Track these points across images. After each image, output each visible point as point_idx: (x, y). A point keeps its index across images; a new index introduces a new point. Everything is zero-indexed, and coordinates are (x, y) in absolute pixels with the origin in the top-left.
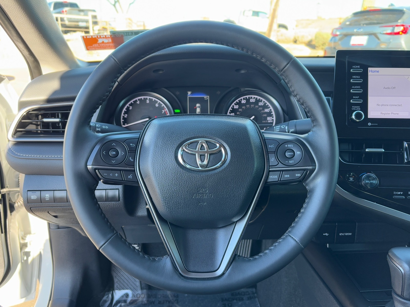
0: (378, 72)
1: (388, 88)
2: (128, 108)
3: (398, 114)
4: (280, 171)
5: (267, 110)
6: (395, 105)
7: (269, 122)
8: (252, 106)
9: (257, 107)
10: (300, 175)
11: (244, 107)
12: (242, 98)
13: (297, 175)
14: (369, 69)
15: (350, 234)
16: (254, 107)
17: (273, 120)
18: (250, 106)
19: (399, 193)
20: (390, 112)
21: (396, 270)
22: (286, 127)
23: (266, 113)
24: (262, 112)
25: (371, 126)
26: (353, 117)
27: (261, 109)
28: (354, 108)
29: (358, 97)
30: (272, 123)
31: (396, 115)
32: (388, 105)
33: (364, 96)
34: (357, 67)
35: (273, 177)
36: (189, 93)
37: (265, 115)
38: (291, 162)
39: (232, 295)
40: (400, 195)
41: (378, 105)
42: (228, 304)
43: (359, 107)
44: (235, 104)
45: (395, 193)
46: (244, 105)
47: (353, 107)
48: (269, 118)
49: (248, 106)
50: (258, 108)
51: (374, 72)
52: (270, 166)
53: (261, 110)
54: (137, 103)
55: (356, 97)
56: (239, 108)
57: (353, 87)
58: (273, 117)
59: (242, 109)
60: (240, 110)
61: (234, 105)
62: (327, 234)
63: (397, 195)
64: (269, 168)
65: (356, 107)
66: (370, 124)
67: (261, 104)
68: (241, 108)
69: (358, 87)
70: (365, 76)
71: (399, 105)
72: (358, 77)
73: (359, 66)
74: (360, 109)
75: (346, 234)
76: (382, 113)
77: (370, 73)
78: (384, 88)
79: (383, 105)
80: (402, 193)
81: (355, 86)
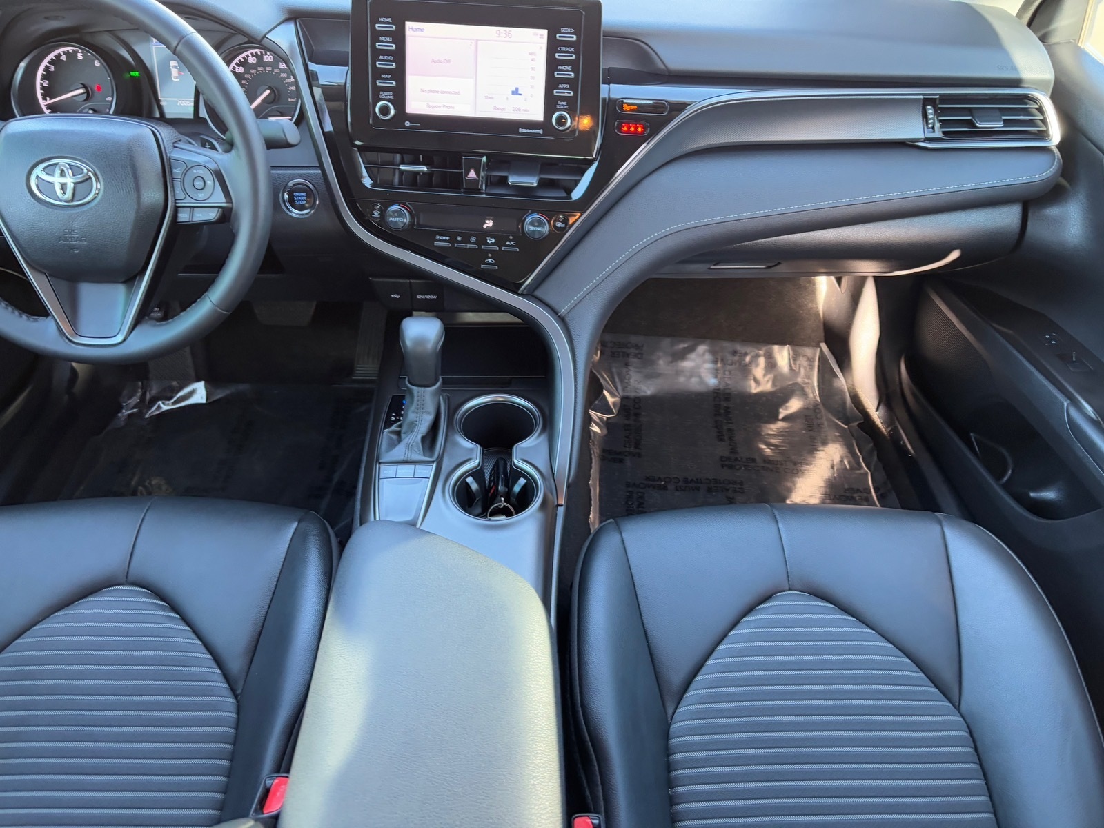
0: (422, 30)
1: (440, 62)
2: (47, 68)
3: (453, 108)
4: (190, 207)
6: (450, 93)
8: (268, 69)
9: (276, 71)
10: (214, 214)
11: (253, 71)
12: (249, 53)
14: (408, 25)
15: (435, 297)
16: (273, 71)
18: (265, 70)
19: (444, 238)
20: (442, 105)
24: (288, 81)
25: (410, 127)
26: (377, 110)
27: (285, 75)
28: (383, 94)
29: (389, 76)
31: (451, 110)
32: (437, 92)
33: (399, 74)
34: (386, 20)
35: (184, 217)
36: (155, 40)
37: (293, 88)
38: (200, 195)
40: (445, 241)
41: (423, 91)
43: (391, 93)
44: (237, 64)
45: (438, 237)
46: (254, 66)
47: (381, 93)
49: (261, 69)
50: (279, 74)
51: (416, 30)
52: (176, 200)
53: (284, 78)
54: (61, 58)
55: (387, 76)
56: (245, 73)
57: (381, 58)
59: (251, 74)
60: (247, 76)
61: (235, 66)
62: (397, 296)
63: (440, 241)
64: (176, 203)
65: (386, 93)
66: (407, 124)
67: (283, 66)
68: (249, 73)
69: (389, 58)
70: (399, 38)
71: (456, 93)
72: (388, 39)
73: (389, 20)
74: (392, 97)
75: (428, 297)
76: (428, 106)
77: (408, 33)
78: (433, 61)
79: (430, 91)
80: (448, 238)
81: (383, 55)
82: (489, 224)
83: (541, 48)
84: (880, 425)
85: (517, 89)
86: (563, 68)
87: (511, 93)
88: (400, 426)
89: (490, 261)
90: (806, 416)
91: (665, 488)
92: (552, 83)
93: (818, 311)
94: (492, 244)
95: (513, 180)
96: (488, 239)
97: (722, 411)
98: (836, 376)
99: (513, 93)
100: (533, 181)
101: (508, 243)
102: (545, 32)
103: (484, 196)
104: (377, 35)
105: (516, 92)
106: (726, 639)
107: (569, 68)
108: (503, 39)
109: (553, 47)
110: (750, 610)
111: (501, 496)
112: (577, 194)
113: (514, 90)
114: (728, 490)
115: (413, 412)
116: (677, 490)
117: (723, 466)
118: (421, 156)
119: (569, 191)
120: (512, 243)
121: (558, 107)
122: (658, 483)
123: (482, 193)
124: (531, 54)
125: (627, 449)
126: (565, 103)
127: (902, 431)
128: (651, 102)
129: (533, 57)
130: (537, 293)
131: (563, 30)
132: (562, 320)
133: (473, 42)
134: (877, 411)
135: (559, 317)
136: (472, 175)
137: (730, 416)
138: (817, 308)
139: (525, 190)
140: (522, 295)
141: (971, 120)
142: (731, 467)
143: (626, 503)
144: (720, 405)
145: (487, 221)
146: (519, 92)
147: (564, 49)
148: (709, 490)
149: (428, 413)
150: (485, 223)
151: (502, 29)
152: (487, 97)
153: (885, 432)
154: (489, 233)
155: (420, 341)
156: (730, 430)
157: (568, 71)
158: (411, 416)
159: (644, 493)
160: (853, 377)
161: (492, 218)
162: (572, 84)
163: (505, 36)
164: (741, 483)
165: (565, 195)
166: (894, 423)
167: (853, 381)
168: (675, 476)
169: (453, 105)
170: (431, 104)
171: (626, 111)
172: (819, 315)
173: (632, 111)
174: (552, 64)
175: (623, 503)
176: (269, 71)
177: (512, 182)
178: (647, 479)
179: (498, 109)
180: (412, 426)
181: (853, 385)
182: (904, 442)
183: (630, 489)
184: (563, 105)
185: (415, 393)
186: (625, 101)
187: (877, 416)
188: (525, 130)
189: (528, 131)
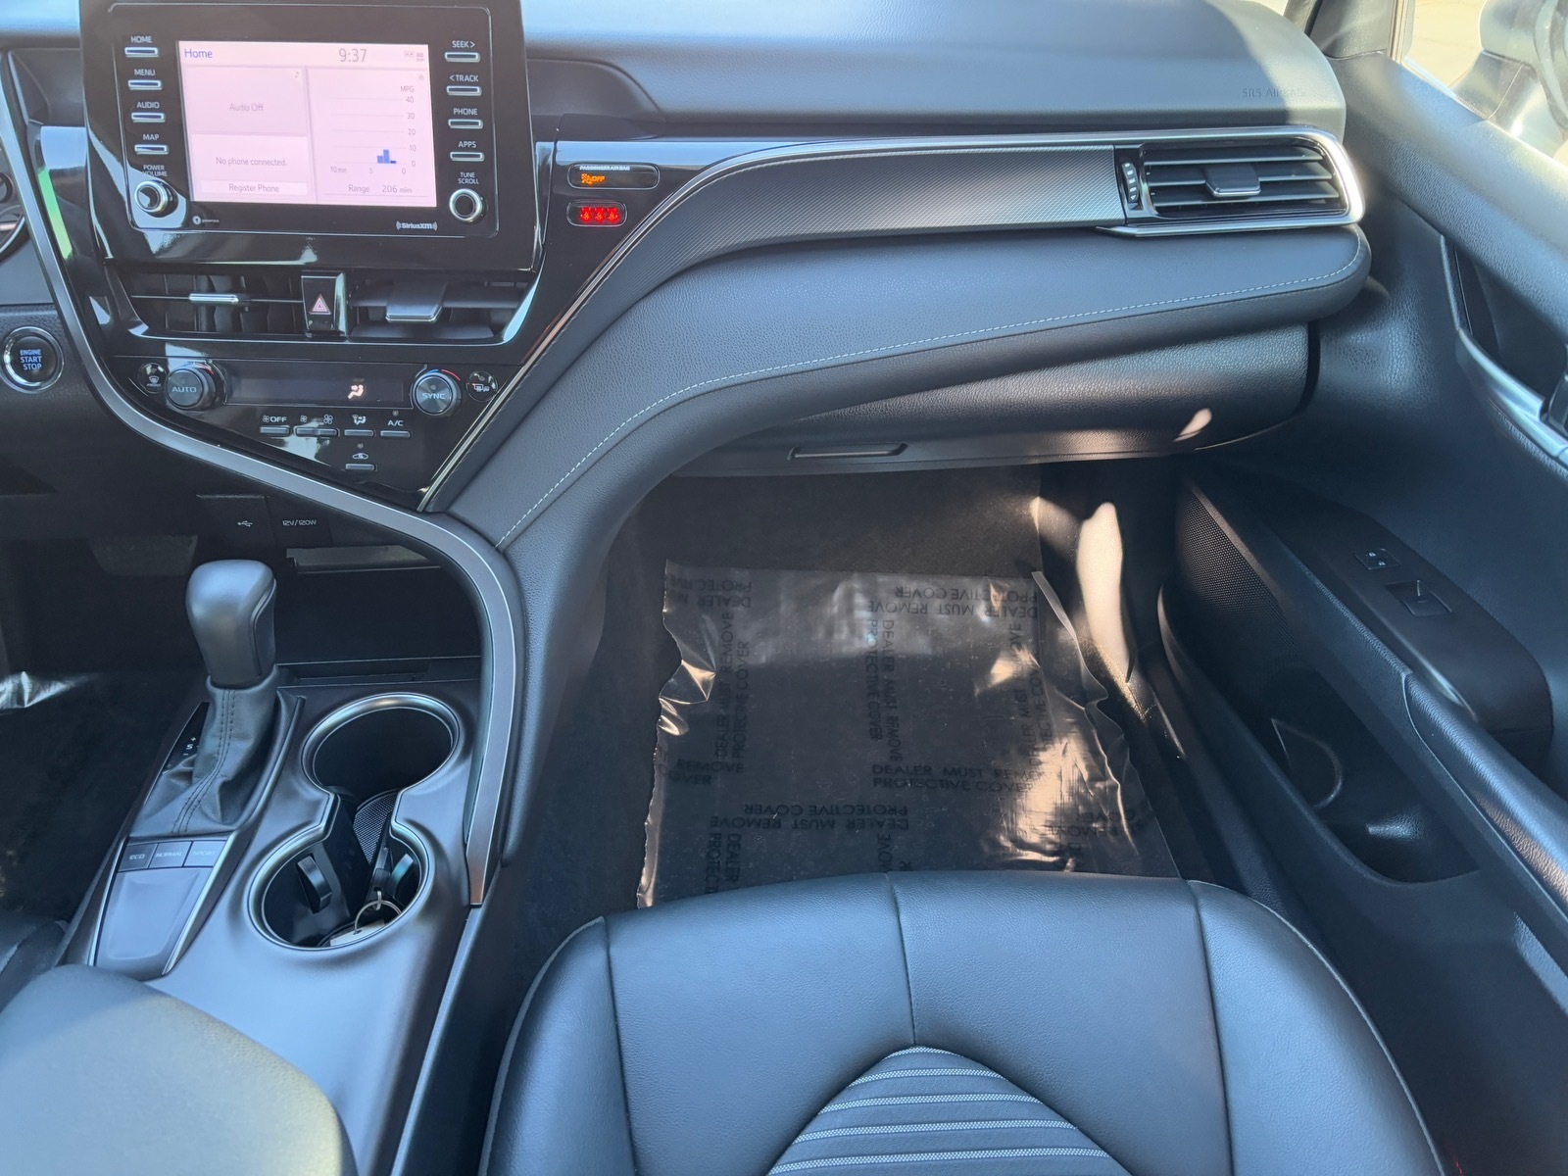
0: (209, 54)
1: (244, 108)
3: (277, 189)
6: (268, 163)
14: (184, 46)
15: (315, 523)
19: (277, 419)
20: (255, 184)
25: (202, 226)
28: (148, 169)
29: (157, 136)
31: (273, 193)
32: (246, 162)
33: (175, 133)
34: (143, 39)
40: (280, 424)
41: (221, 161)
43: (163, 167)
45: (266, 419)
47: (145, 167)
51: (199, 54)
55: (152, 137)
57: (139, 105)
63: (270, 424)
65: (153, 167)
66: (197, 220)
69: (153, 105)
70: (169, 69)
71: (278, 163)
72: (149, 73)
73: (148, 39)
74: (164, 174)
75: (302, 523)
76: (232, 187)
77: (185, 61)
78: (232, 107)
79: (232, 161)
80: (283, 419)
81: (143, 101)
82: (357, 391)
83: (421, 77)
84: (1134, 705)
85: (386, 152)
86: (462, 111)
87: (376, 160)
88: (192, 763)
89: (361, 456)
90: (1016, 691)
91: (778, 824)
92: (445, 138)
93: (1032, 520)
94: (361, 426)
95: (395, 312)
96: (355, 417)
97: (880, 688)
98: (1061, 625)
99: (380, 160)
100: (429, 313)
101: (390, 423)
102: (424, 49)
103: (347, 343)
104: (129, 68)
105: (385, 158)
106: (788, 1152)
107: (474, 112)
108: (352, 64)
109: (441, 74)
110: (837, 1089)
111: (376, 889)
112: (510, 333)
113: (381, 154)
114: (881, 824)
115: (214, 736)
116: (795, 827)
117: (876, 782)
118: (243, 278)
119: (499, 329)
120: (398, 422)
121: (461, 181)
122: (765, 816)
123: (344, 339)
124: (404, 89)
125: (720, 759)
126: (472, 175)
127: (1164, 716)
128: (628, 168)
129: (408, 94)
130: (457, 509)
131: (456, 44)
132: (504, 555)
133: (300, 70)
134: (1127, 681)
135: (497, 550)
136: (320, 307)
137: (893, 695)
138: (1030, 515)
139: (418, 330)
140: (424, 514)
141: (1205, 184)
142: (887, 783)
143: (709, 855)
144: (877, 677)
145: (354, 387)
146: (392, 158)
147: (461, 77)
148: (851, 826)
149: (243, 737)
150: (351, 390)
151: (349, 47)
152: (334, 169)
153: (1142, 717)
154: (358, 406)
155: (225, 606)
156: (892, 720)
157: (470, 116)
158: (210, 743)
159: (740, 836)
160: (1087, 625)
161: (362, 380)
162: (481, 139)
163: (355, 58)
164: (905, 811)
165: (490, 335)
166: (1153, 701)
167: (1089, 632)
168: (794, 803)
169: (275, 185)
170: (237, 184)
171: (586, 185)
172: (1034, 525)
173: (594, 185)
174: (442, 107)
175: (703, 856)
177: (391, 317)
178: (750, 809)
179: (356, 189)
180: (211, 761)
181: (1091, 639)
182: (1168, 733)
183: (717, 830)
184: (470, 177)
185: (219, 701)
186: (582, 168)
187: (1128, 688)
188: (405, 226)
189: (412, 226)
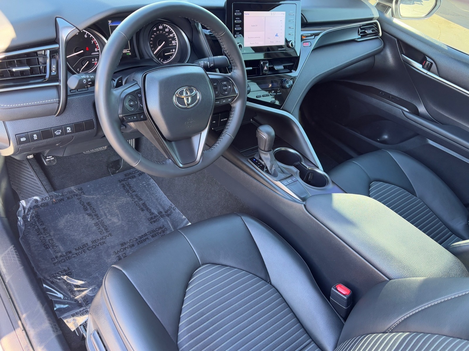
0: (249, 14)
1: (254, 26)
4: (221, 99)
5: (171, 35)
7: (174, 44)
8: (161, 32)
9: (164, 32)
10: (230, 100)
11: (155, 34)
13: (229, 100)
14: (245, 12)
15: (226, 119)
16: (163, 33)
17: (176, 43)
18: (160, 32)
20: (255, 42)
21: (262, 138)
22: (208, 63)
23: (171, 37)
24: (168, 36)
27: (167, 34)
30: (176, 46)
31: (257, 44)
32: (253, 38)
33: (242, 32)
36: (110, 22)
37: (171, 39)
38: (226, 93)
39: (126, 175)
41: (249, 38)
42: (126, 183)
46: (155, 31)
48: (173, 42)
49: (158, 32)
50: (165, 34)
51: (247, 14)
53: (167, 35)
55: (238, 33)
57: (236, 26)
58: (176, 41)
60: (153, 36)
62: (214, 122)
65: (238, 40)
66: (245, 51)
67: (167, 30)
68: (153, 34)
69: (239, 26)
70: (242, 18)
71: (259, 37)
72: (239, 18)
73: (239, 11)
76: (250, 43)
77: (245, 15)
78: (252, 26)
79: (251, 38)
83: (284, 18)
85: (277, 34)
87: (275, 36)
94: (273, 93)
95: (276, 68)
96: (272, 91)
100: (282, 67)
102: (285, 13)
104: (235, 17)
105: (277, 35)
108: (273, 16)
120: (279, 91)
123: (267, 75)
124: (281, 21)
126: (291, 38)
128: (310, 35)
133: (265, 17)
136: (266, 68)
140: (282, 109)
141: (365, 31)
145: (270, 85)
152: (268, 38)
157: (292, 26)
163: (274, 14)
169: (258, 42)
170: (251, 43)
176: (161, 33)
179: (272, 42)
186: (303, 35)
188: (280, 49)
189: (281, 49)
